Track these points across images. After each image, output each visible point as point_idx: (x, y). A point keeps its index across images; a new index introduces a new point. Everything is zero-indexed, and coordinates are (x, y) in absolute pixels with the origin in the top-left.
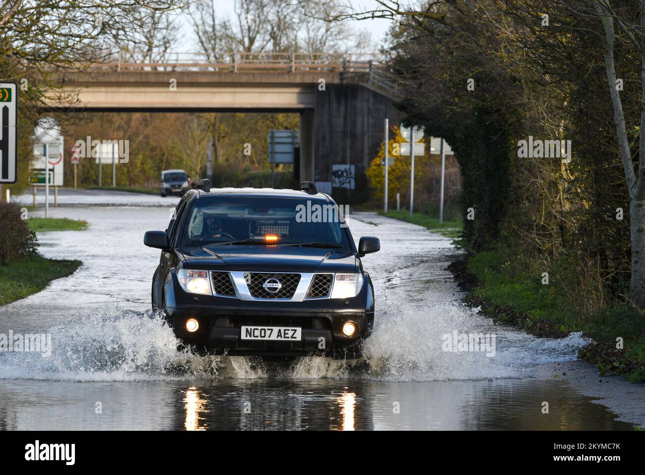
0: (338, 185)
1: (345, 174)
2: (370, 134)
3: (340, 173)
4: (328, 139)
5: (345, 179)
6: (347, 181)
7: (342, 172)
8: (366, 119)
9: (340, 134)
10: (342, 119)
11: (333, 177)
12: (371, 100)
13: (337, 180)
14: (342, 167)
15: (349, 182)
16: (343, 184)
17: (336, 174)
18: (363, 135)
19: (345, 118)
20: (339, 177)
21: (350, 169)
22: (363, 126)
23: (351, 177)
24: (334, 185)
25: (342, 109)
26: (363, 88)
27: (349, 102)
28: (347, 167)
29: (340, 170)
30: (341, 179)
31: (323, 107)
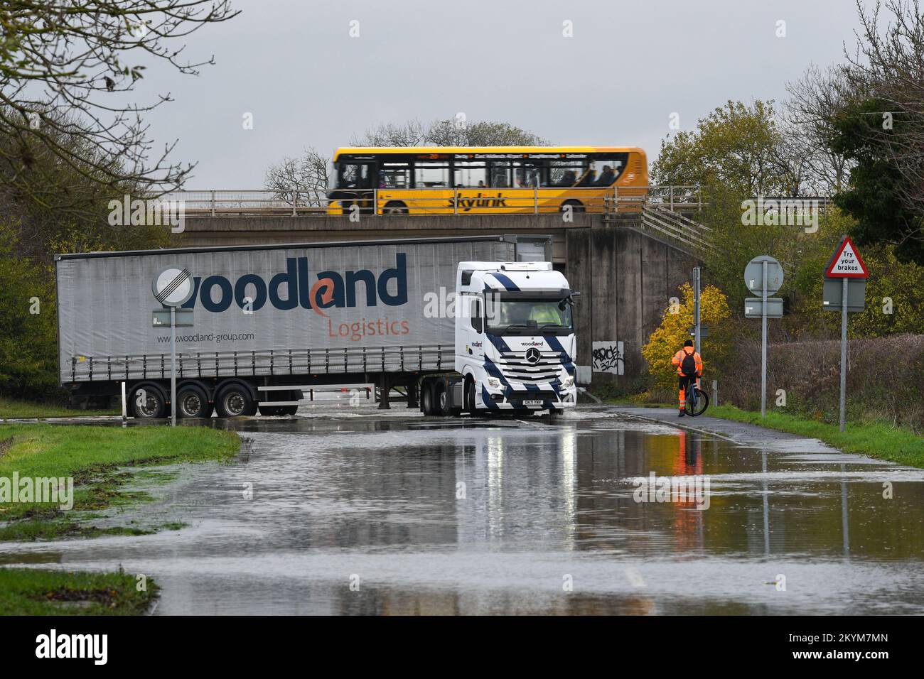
0: (600, 370)
1: (610, 354)
2: (644, 298)
3: (603, 352)
4: (585, 305)
5: (610, 361)
6: (613, 364)
7: (606, 352)
8: (638, 276)
9: (603, 299)
10: (605, 277)
11: (594, 359)
12: (646, 251)
13: (598, 362)
14: (606, 345)
15: (617, 365)
16: (608, 368)
17: (597, 354)
18: (635, 299)
19: (609, 275)
20: (602, 358)
21: (616, 347)
22: (635, 287)
23: (618, 359)
24: (595, 370)
25: (605, 263)
26: (634, 234)
27: (614, 253)
28: (613, 344)
29: (603, 349)
30: (604, 361)
31: (578, 263)
